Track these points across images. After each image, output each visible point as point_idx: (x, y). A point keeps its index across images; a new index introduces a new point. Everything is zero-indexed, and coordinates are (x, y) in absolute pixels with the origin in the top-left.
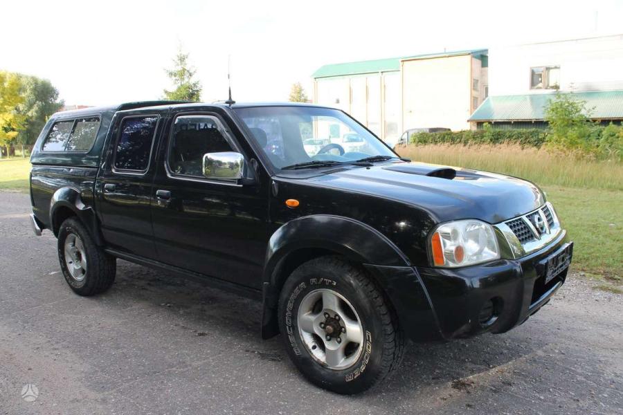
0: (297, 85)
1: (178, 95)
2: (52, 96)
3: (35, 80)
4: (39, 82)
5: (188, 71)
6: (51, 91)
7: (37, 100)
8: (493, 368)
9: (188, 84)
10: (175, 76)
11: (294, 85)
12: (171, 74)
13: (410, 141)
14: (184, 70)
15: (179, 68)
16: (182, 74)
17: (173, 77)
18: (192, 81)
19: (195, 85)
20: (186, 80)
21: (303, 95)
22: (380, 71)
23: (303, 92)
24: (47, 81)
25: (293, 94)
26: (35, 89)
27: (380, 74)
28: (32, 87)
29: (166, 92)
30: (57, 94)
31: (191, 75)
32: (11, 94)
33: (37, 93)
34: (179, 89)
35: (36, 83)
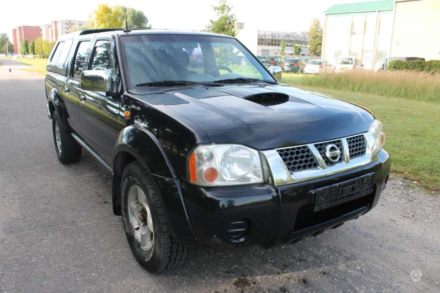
0: (316, 19)
1: (219, 24)
2: (144, 22)
3: (134, 11)
4: (136, 12)
5: (228, 6)
6: (143, 19)
7: (134, 25)
8: (286, 272)
9: (226, 16)
10: (218, 10)
11: (314, 19)
12: (216, 8)
13: (387, 67)
14: (225, 5)
15: (221, 4)
16: (222, 9)
17: (217, 10)
18: (230, 14)
19: (232, 16)
20: (226, 12)
21: (320, 27)
22: (377, 10)
23: (320, 25)
24: (142, 12)
25: (313, 27)
26: (133, 17)
27: (377, 12)
28: (131, 16)
29: (211, 21)
30: (147, 21)
31: (229, 10)
32: (114, 20)
33: (134, 20)
34: (220, 20)
35: (134, 13)
